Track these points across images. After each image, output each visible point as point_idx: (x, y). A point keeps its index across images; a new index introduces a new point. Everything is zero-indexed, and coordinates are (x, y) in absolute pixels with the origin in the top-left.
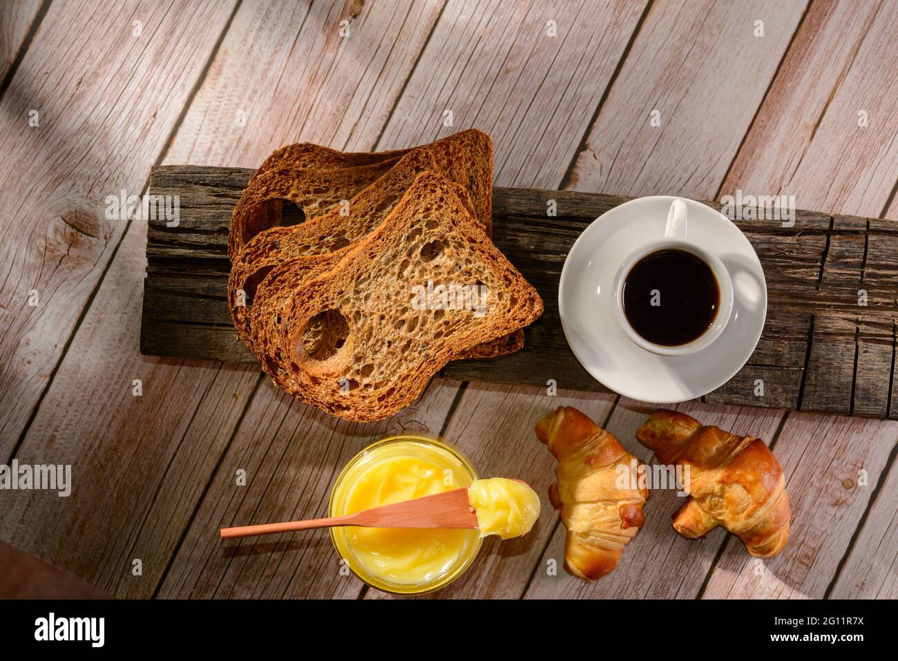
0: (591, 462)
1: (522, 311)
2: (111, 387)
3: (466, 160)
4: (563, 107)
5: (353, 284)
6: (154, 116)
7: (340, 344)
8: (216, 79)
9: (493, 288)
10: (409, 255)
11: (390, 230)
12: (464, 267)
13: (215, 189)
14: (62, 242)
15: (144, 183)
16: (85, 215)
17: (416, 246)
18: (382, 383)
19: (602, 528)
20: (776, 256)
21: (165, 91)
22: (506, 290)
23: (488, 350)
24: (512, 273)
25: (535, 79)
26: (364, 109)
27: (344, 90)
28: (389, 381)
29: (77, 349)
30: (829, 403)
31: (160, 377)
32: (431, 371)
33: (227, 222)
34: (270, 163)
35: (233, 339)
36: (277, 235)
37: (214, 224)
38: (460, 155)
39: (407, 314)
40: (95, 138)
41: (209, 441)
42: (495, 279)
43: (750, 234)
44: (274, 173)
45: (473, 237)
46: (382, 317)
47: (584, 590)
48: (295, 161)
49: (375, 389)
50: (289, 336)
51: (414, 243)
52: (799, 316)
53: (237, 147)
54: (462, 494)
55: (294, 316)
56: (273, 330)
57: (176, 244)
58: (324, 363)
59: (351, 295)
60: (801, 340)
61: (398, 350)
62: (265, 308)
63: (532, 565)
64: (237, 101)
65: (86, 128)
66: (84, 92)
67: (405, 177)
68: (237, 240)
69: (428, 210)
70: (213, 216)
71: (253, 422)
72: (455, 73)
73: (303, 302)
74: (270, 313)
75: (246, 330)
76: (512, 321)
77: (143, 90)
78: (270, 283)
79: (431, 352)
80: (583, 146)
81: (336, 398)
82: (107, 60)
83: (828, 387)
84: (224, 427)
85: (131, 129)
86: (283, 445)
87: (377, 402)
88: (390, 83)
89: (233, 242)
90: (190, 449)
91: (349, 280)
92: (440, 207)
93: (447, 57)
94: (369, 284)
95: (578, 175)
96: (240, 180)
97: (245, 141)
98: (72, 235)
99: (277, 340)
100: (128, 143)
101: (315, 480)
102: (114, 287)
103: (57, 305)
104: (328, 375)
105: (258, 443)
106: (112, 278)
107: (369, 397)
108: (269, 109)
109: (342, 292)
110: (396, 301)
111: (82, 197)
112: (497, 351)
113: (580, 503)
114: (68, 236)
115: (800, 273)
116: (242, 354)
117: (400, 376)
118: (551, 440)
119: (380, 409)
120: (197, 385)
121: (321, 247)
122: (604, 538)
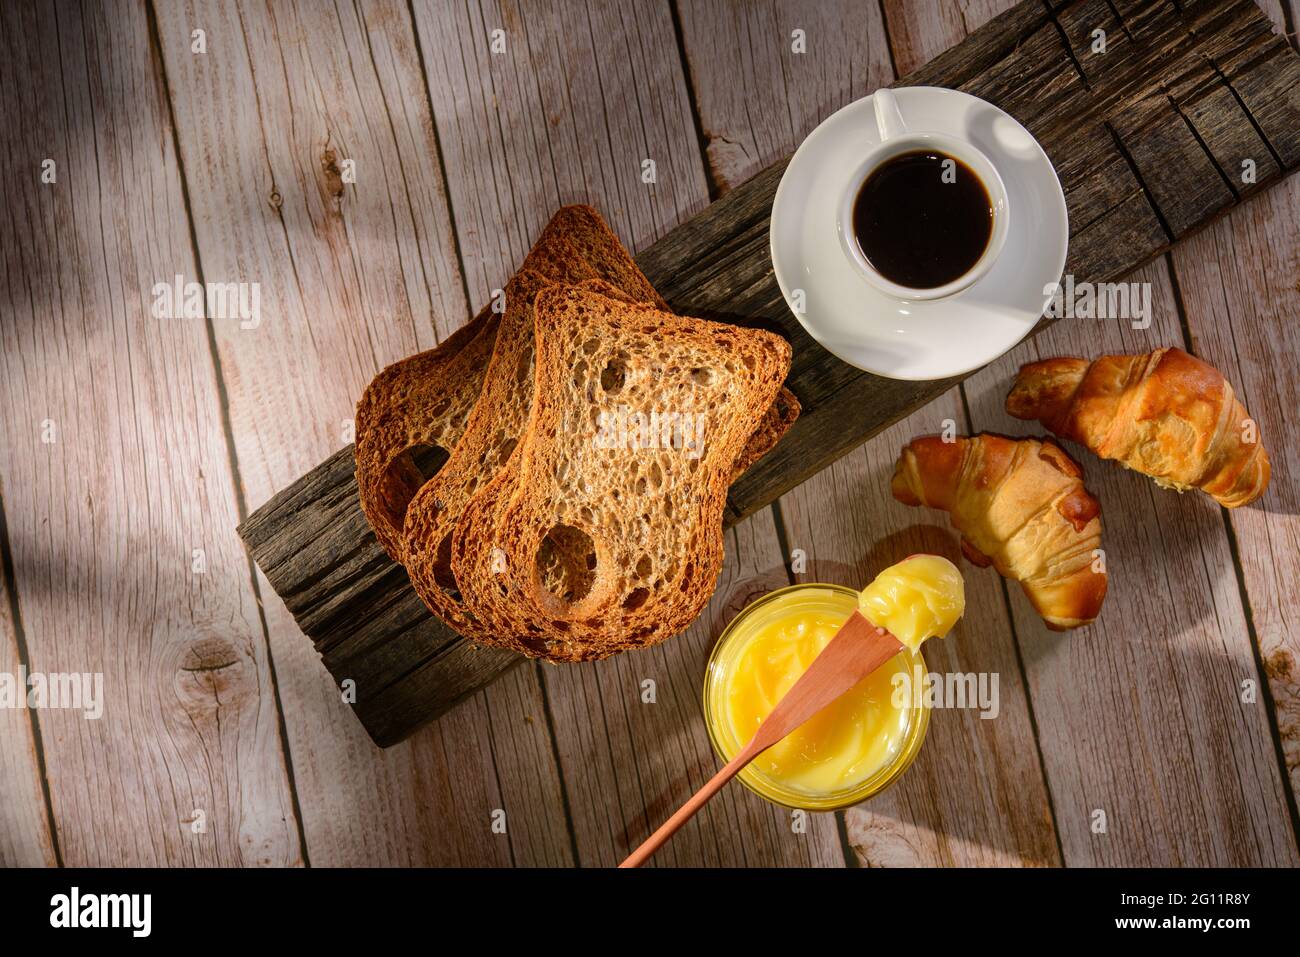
0: (984, 484)
1: (766, 366)
2: (380, 819)
3: (579, 251)
4: (648, 113)
5: (554, 481)
6: (201, 475)
7: (592, 561)
8: (239, 381)
9: (714, 365)
10: (592, 400)
11: (549, 388)
12: (664, 367)
13: (325, 499)
14: (203, 696)
15: (246, 560)
16: (206, 645)
17: (593, 385)
18: (672, 567)
19: (1055, 549)
20: (1012, 88)
21: (192, 439)
22: (731, 355)
23: (764, 441)
24: (723, 331)
25: (593, 108)
26: (428, 288)
27: (389, 284)
28: (678, 560)
29: (310, 804)
30: (1203, 206)
31: (427, 763)
32: (716, 512)
33: (366, 526)
34: (362, 424)
35: (472, 651)
36: (429, 494)
37: (352, 539)
38: (567, 248)
39: (640, 468)
40: (154, 551)
41: (536, 794)
42: (710, 353)
43: (963, 87)
44: (374, 428)
45: (647, 325)
46: (616, 494)
47: (1094, 639)
48: (389, 399)
49: (669, 580)
50: (526, 595)
51: (587, 383)
52: (1092, 136)
53: (318, 440)
54: (856, 621)
55: (515, 569)
56: (505, 604)
57: (327, 595)
58: (590, 596)
59: (561, 495)
60: (1114, 159)
61: (661, 517)
62: (477, 585)
63: (1012, 656)
64: (280, 388)
65: (134, 547)
66: (103, 509)
67: (523, 319)
68: (390, 534)
69: (573, 334)
70: (346, 531)
71: (569, 733)
72: (500, 170)
73: (514, 546)
74: (487, 587)
75: (475, 628)
76: (764, 385)
77: (167, 456)
78: (461, 553)
79: (701, 490)
80: (704, 140)
81: (632, 625)
82: (101, 455)
83: (1187, 188)
84: (541, 764)
85: (186, 510)
86: (623, 735)
87: (682, 594)
88: (435, 237)
89: (387, 541)
90: (522, 820)
91: (546, 480)
92: (585, 320)
93: (476, 160)
94: (573, 468)
95: (722, 176)
96: (345, 468)
97: (322, 426)
98: (208, 679)
99: (519, 612)
100: (194, 527)
101: (690, 748)
102: (300, 702)
103: (251, 771)
104: (605, 606)
105: (594, 755)
106: (289, 694)
107: (669, 594)
108: (323, 369)
109: (548, 501)
110: (616, 464)
111: (188, 627)
112: (775, 435)
113: (1008, 539)
114: (205, 684)
115: (1054, 87)
116: (493, 661)
117: (686, 545)
118: (922, 496)
119: (691, 598)
120: (475, 741)
121: (490, 470)
122: (1067, 558)
